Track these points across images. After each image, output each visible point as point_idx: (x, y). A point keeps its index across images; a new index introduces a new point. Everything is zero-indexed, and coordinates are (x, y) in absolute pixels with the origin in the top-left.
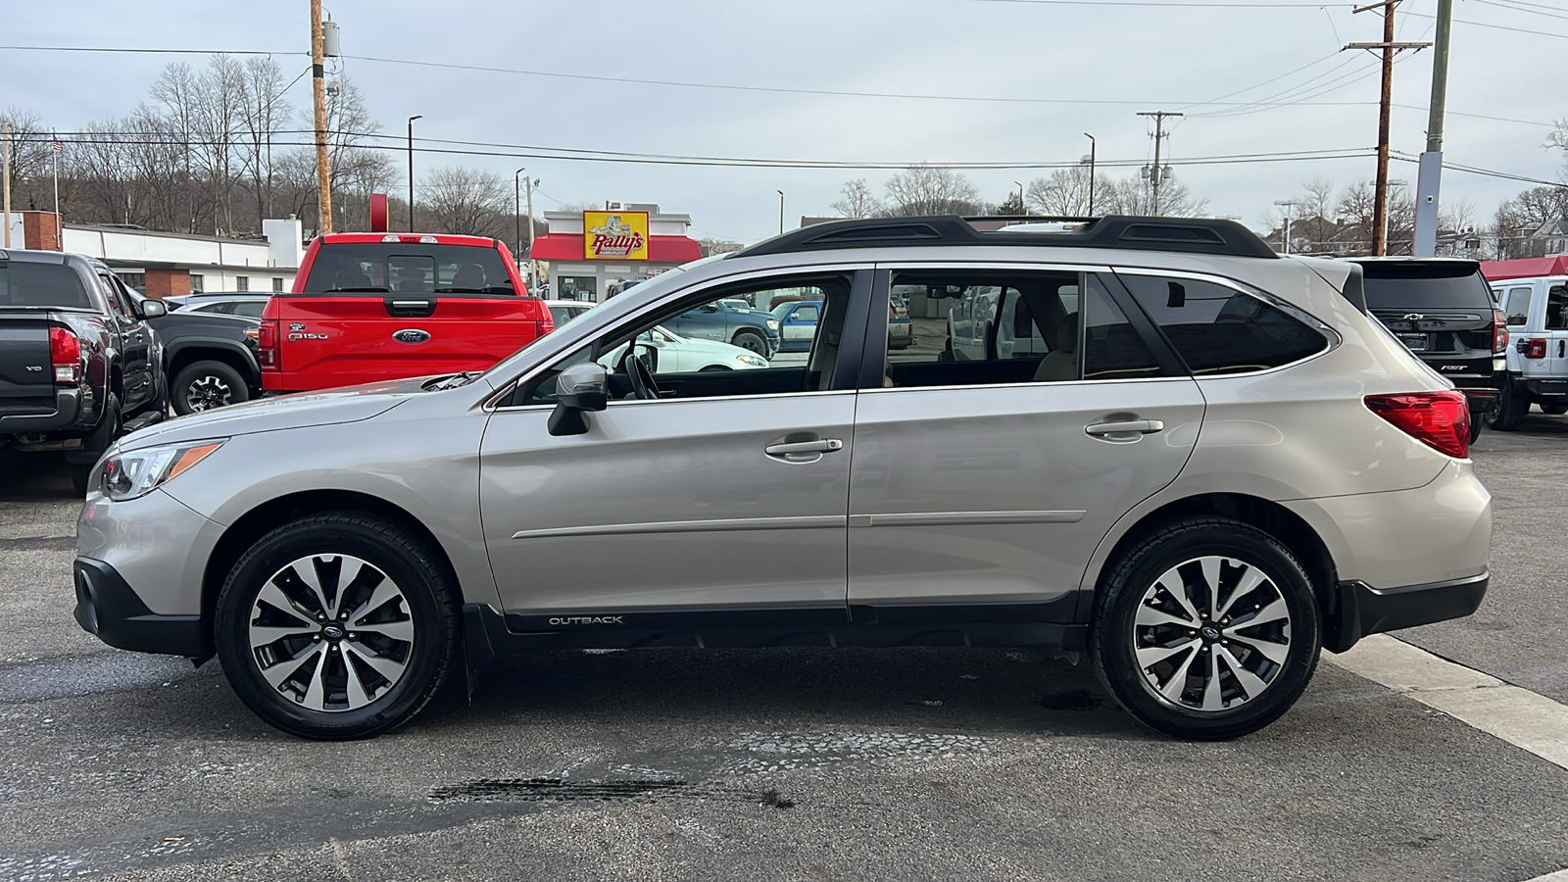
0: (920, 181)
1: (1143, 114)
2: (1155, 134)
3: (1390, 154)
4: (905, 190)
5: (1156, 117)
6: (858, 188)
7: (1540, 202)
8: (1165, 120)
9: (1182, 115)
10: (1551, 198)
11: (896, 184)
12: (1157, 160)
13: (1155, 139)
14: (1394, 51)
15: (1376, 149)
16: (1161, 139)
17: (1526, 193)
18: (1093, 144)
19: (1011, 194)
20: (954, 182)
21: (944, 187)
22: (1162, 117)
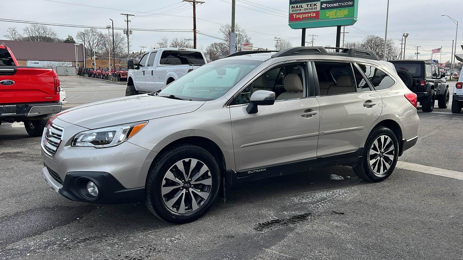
0: (36, 29)
1: (123, 14)
2: (127, 21)
3: (197, 32)
4: (30, 32)
5: (126, 15)
6: (13, 30)
7: (216, 47)
8: (129, 17)
9: (134, 15)
10: (218, 45)
11: (27, 30)
12: (128, 28)
13: (126, 22)
14: (196, 3)
15: (193, 30)
16: (129, 22)
17: (212, 44)
18: (113, 22)
19: (69, 36)
20: (48, 30)
21: (45, 32)
22: (128, 16)
